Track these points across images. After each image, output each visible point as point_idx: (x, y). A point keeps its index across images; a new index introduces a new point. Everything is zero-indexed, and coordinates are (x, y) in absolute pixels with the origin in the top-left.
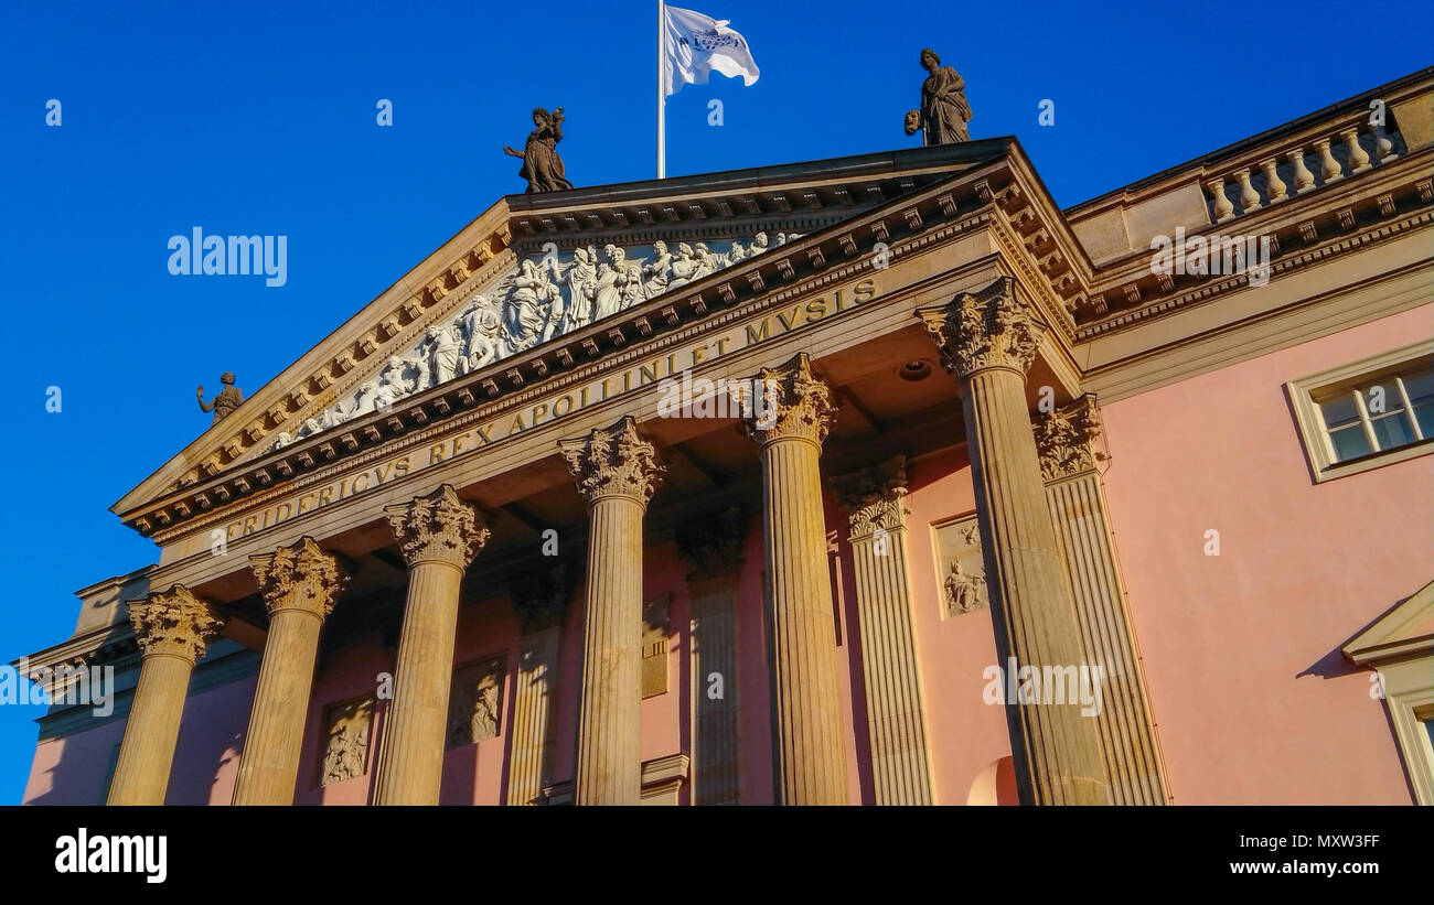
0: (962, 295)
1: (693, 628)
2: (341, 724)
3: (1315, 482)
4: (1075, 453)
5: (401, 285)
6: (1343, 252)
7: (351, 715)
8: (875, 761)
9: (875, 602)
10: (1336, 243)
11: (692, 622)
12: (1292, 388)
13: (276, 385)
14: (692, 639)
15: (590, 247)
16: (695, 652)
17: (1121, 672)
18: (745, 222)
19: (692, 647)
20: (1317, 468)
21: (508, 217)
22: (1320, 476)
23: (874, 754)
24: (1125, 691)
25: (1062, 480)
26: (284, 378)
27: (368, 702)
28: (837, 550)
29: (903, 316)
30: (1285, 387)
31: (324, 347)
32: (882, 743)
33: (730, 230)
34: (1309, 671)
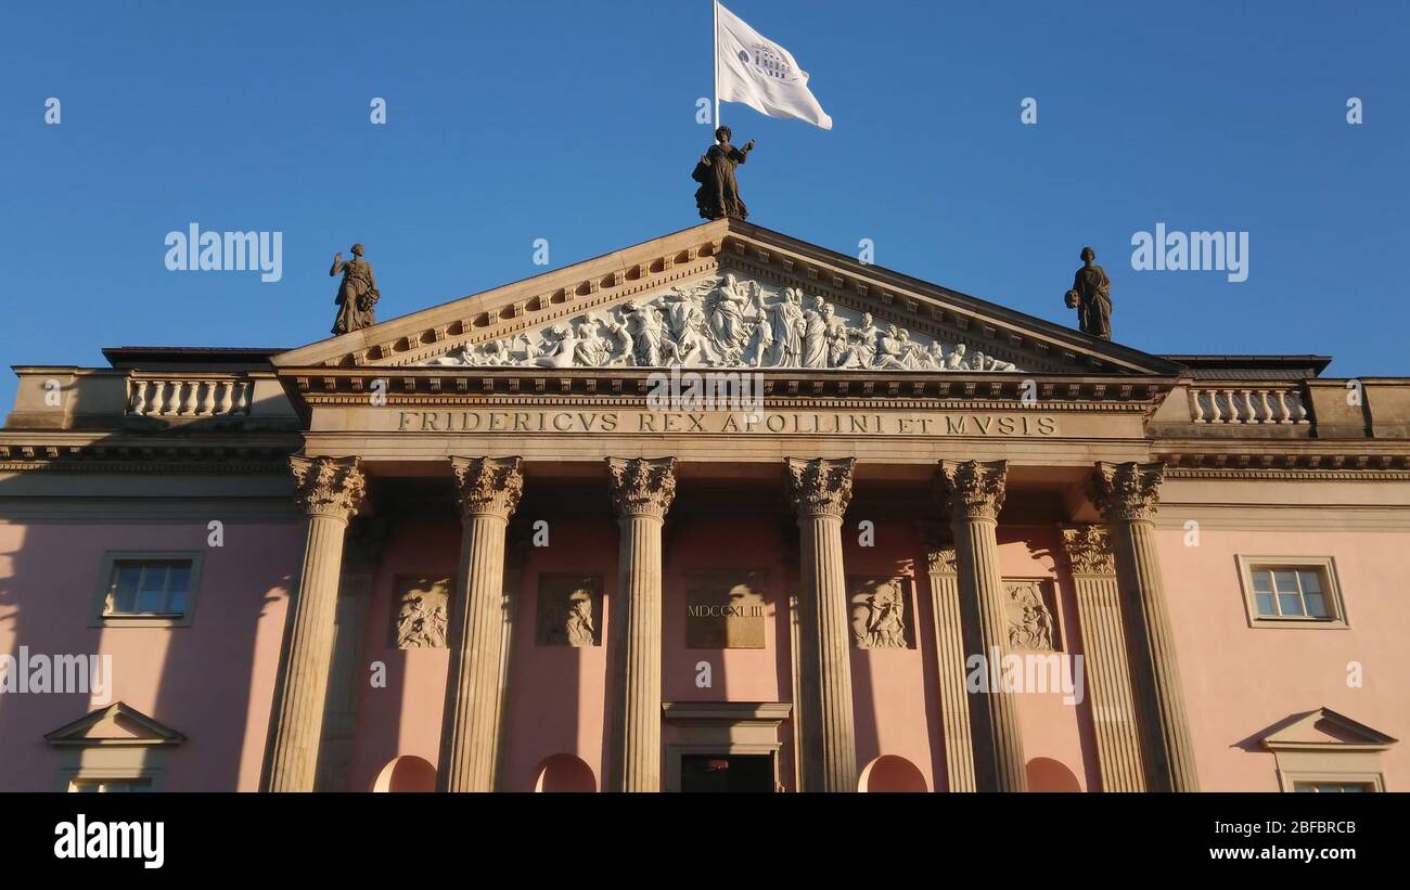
0: (1134, 463)
1: (792, 604)
2: (414, 594)
3: (1250, 626)
5: (616, 256)
6: (1280, 479)
7: (427, 588)
8: (947, 741)
9: (948, 625)
10: (1277, 472)
11: (791, 599)
12: (1241, 559)
13: (475, 300)
14: (792, 613)
15: (798, 290)
16: (795, 622)
17: (1125, 720)
18: (947, 329)
19: (792, 619)
20: (1252, 618)
21: (725, 235)
22: (1254, 623)
23: (947, 736)
24: (1127, 732)
25: (1093, 576)
26: (485, 298)
27: (444, 581)
28: (913, 575)
29: (1078, 457)
30: (1236, 557)
32: (952, 729)
33: (933, 329)
34: (1236, 745)
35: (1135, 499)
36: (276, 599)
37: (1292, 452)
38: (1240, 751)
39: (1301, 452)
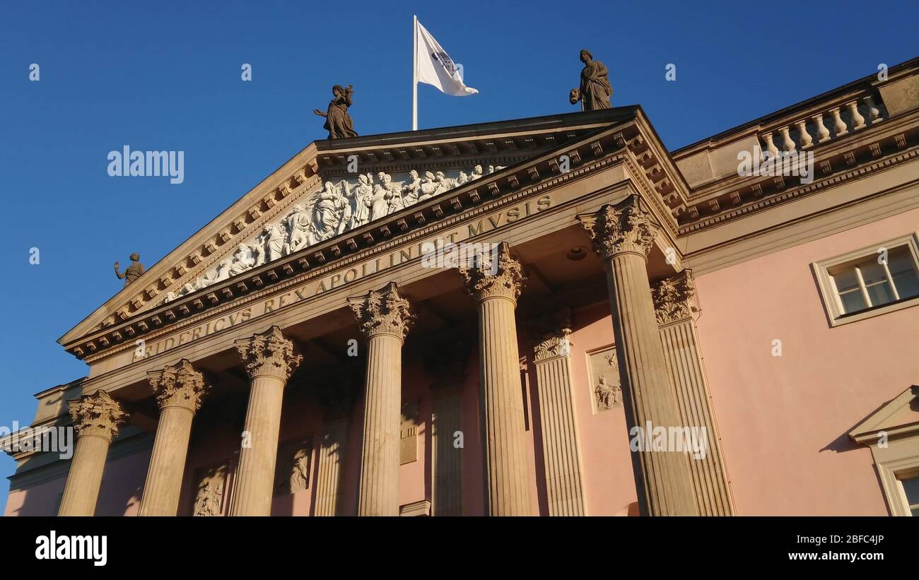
0: (607, 206)
1: (433, 419)
2: (205, 481)
3: (830, 326)
4: (678, 307)
5: (247, 198)
6: (848, 180)
7: (212, 475)
8: (550, 505)
9: (550, 402)
10: (843, 174)
11: (433, 415)
12: (816, 266)
13: (165, 261)
14: (433, 426)
15: (368, 174)
16: (434, 434)
18: (467, 158)
19: (433, 432)
20: (832, 318)
21: (316, 155)
22: (834, 323)
23: (550, 500)
24: (710, 460)
25: (671, 324)
26: (171, 257)
27: (223, 467)
28: (526, 369)
29: (569, 219)
30: (811, 266)
31: (198, 237)
32: (554, 493)
33: (458, 163)
34: (827, 448)
35: (616, 237)
36: (132, 504)
37: (848, 149)
38: (833, 454)
39: (855, 146)
